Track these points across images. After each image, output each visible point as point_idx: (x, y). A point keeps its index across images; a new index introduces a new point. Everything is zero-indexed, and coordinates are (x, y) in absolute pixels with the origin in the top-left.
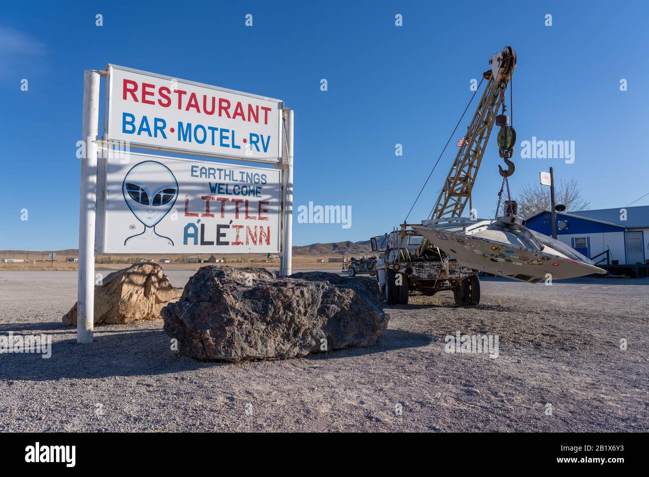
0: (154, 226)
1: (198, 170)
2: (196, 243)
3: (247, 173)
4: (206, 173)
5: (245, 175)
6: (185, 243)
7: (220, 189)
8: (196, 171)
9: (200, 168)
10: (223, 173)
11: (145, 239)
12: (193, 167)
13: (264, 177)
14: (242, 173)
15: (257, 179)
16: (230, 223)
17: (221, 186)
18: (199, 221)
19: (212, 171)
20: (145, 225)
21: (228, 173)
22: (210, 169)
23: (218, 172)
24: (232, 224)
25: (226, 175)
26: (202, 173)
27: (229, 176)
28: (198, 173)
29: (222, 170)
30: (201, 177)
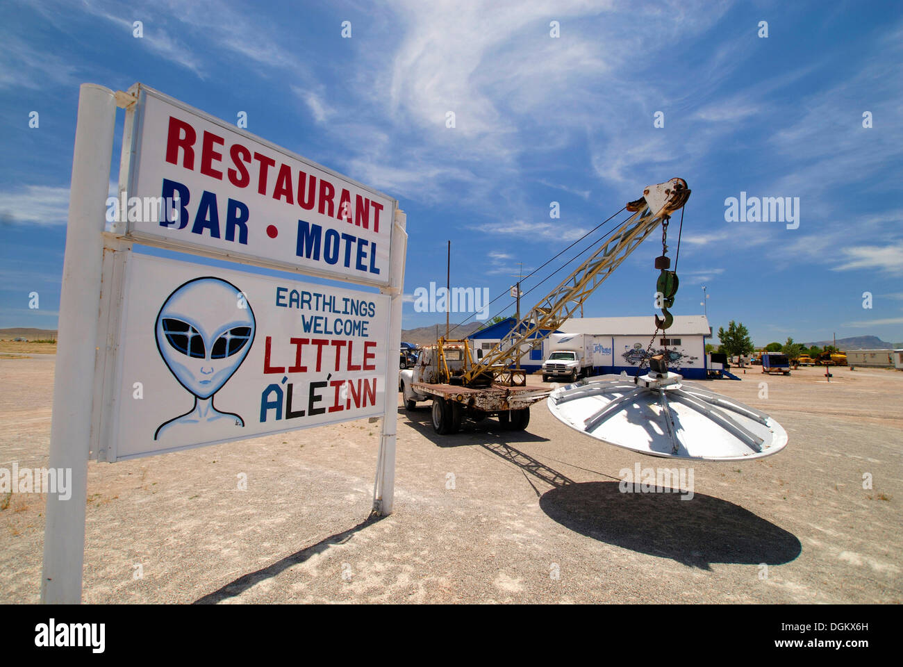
0: (212, 396)
1: (287, 295)
2: (279, 417)
3: (352, 300)
4: (297, 301)
5: (349, 304)
6: (263, 419)
7: (317, 325)
8: (284, 297)
9: (290, 291)
10: (321, 299)
11: (196, 421)
12: (279, 289)
13: (372, 307)
14: (346, 300)
15: (364, 309)
16: (328, 379)
17: (319, 321)
18: (285, 379)
19: (306, 297)
20: (197, 397)
21: (327, 300)
22: (303, 293)
23: (314, 298)
24: (331, 379)
25: (325, 303)
26: (292, 300)
27: (330, 304)
28: (286, 301)
29: (321, 295)
30: (291, 306)
